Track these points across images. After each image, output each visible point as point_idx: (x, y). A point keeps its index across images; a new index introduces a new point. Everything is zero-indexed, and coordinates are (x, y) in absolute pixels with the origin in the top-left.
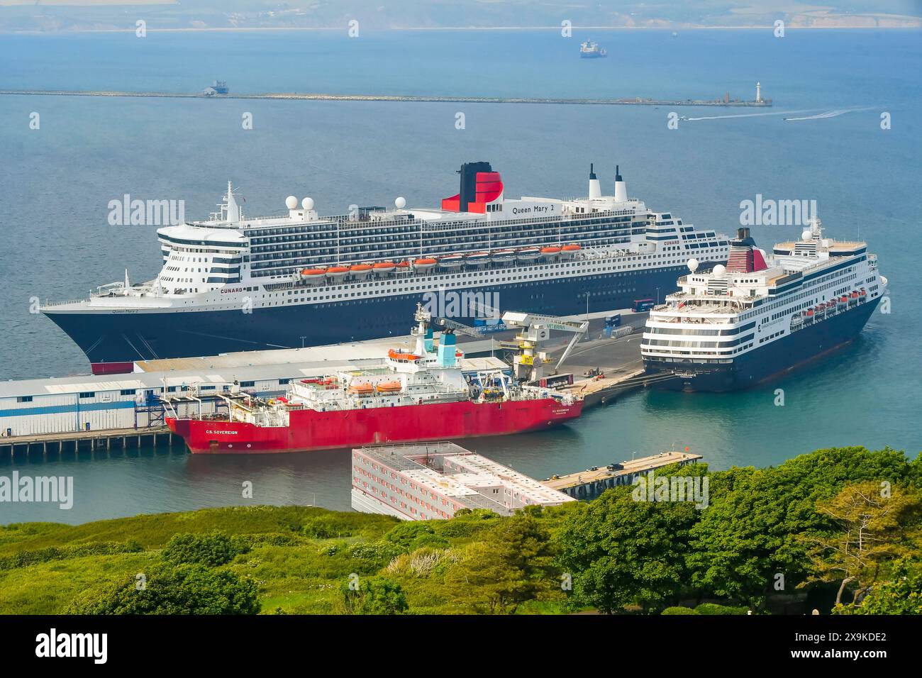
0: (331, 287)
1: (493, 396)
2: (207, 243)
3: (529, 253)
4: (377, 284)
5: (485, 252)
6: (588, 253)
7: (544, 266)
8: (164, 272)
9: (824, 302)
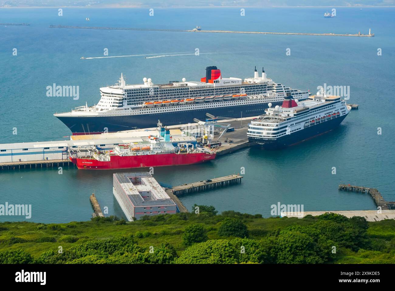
0: (155, 109)
1: (183, 151)
2: (112, 94)
3: (228, 97)
4: (172, 108)
5: (212, 97)
6: (250, 97)
7: (234, 101)
8: (99, 103)
9: (320, 117)
